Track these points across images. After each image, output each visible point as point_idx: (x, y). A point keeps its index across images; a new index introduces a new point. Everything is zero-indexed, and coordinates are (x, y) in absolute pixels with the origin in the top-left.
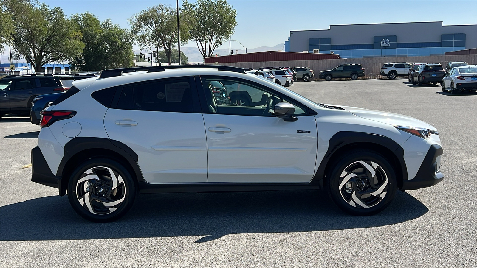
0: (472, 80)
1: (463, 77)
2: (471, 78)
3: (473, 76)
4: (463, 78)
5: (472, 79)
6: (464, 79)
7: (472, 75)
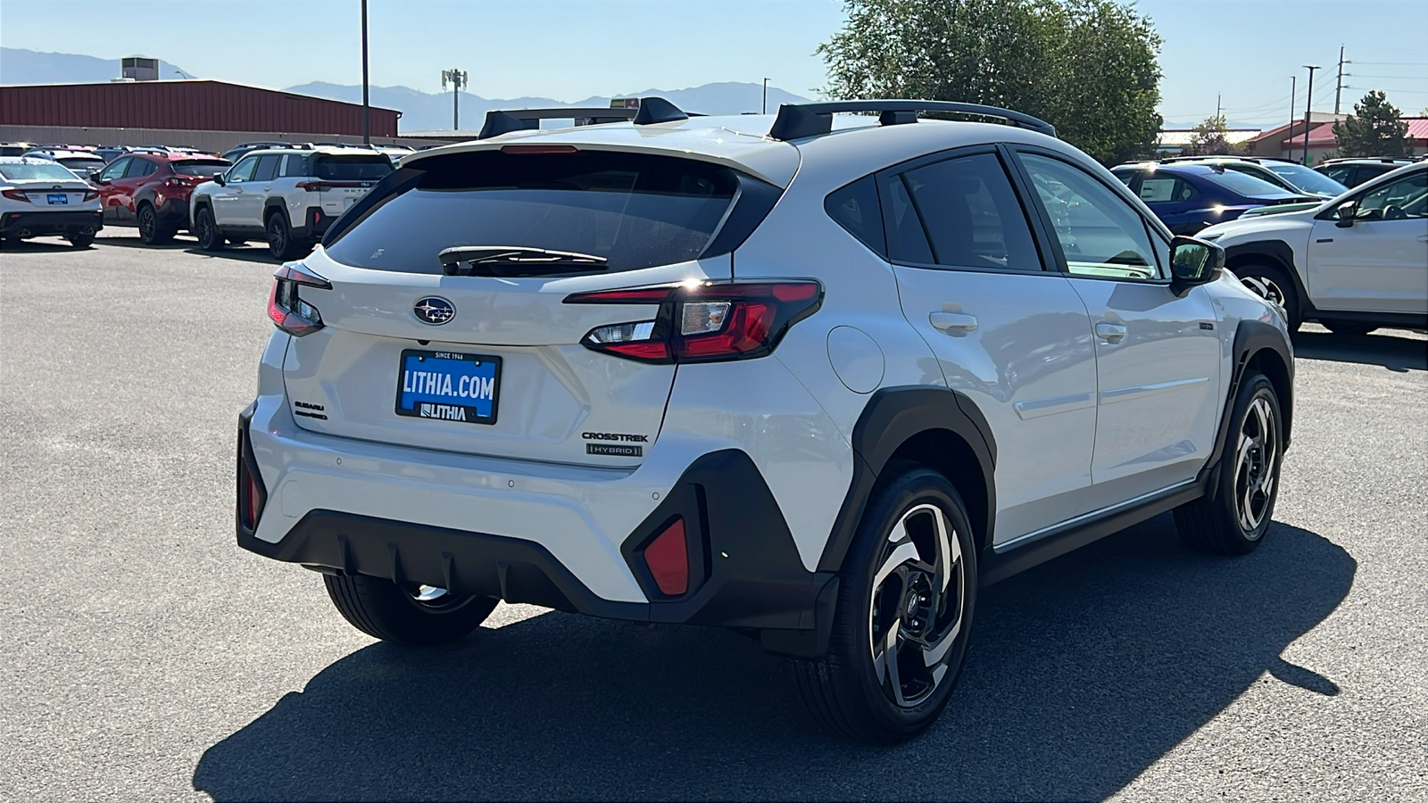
0: (53, 203)
1: (23, 191)
2: (48, 196)
3: (53, 190)
4: (22, 195)
5: (52, 199)
6: (26, 199)
7: (51, 187)
